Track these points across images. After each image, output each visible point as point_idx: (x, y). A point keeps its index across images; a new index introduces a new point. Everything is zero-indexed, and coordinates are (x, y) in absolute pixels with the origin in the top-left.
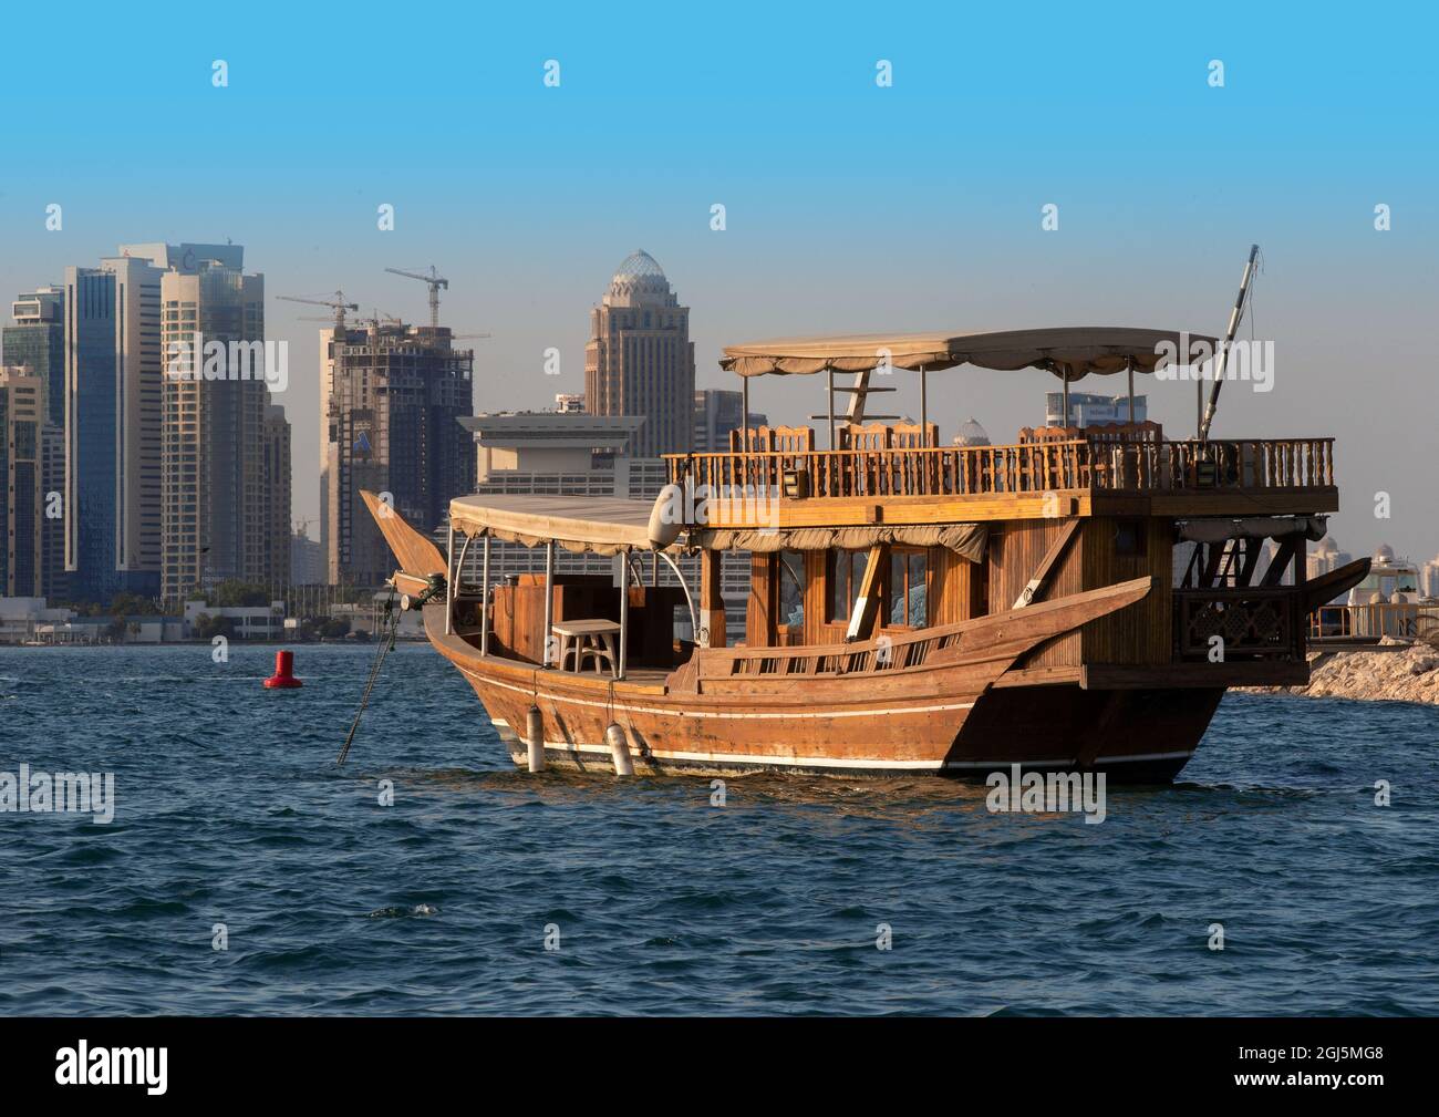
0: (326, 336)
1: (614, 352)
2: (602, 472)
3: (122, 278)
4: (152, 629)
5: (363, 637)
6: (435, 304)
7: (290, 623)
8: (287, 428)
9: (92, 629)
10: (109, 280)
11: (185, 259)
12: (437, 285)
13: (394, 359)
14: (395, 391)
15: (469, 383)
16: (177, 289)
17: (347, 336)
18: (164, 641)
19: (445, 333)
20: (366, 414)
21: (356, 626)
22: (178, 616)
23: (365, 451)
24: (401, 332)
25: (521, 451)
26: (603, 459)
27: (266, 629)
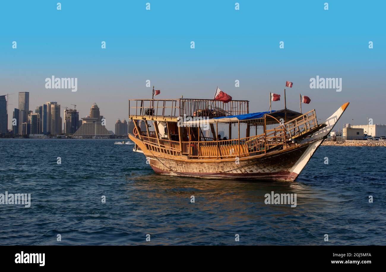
0: (65, 110)
1: (92, 112)
2: (94, 123)
3: (48, 105)
4: (54, 137)
5: (73, 138)
6: (75, 107)
7: (66, 137)
8: (62, 119)
9: (49, 137)
10: (46, 105)
11: (52, 103)
12: (75, 106)
13: (72, 113)
14: (72, 116)
15: (78, 115)
16: (52, 106)
17: (67, 110)
18: (55, 138)
19: (76, 110)
20: (69, 118)
21: (72, 137)
22: (56, 136)
23: (69, 121)
24: (72, 110)
25: (86, 121)
26: (94, 122)
27: (64, 137)
